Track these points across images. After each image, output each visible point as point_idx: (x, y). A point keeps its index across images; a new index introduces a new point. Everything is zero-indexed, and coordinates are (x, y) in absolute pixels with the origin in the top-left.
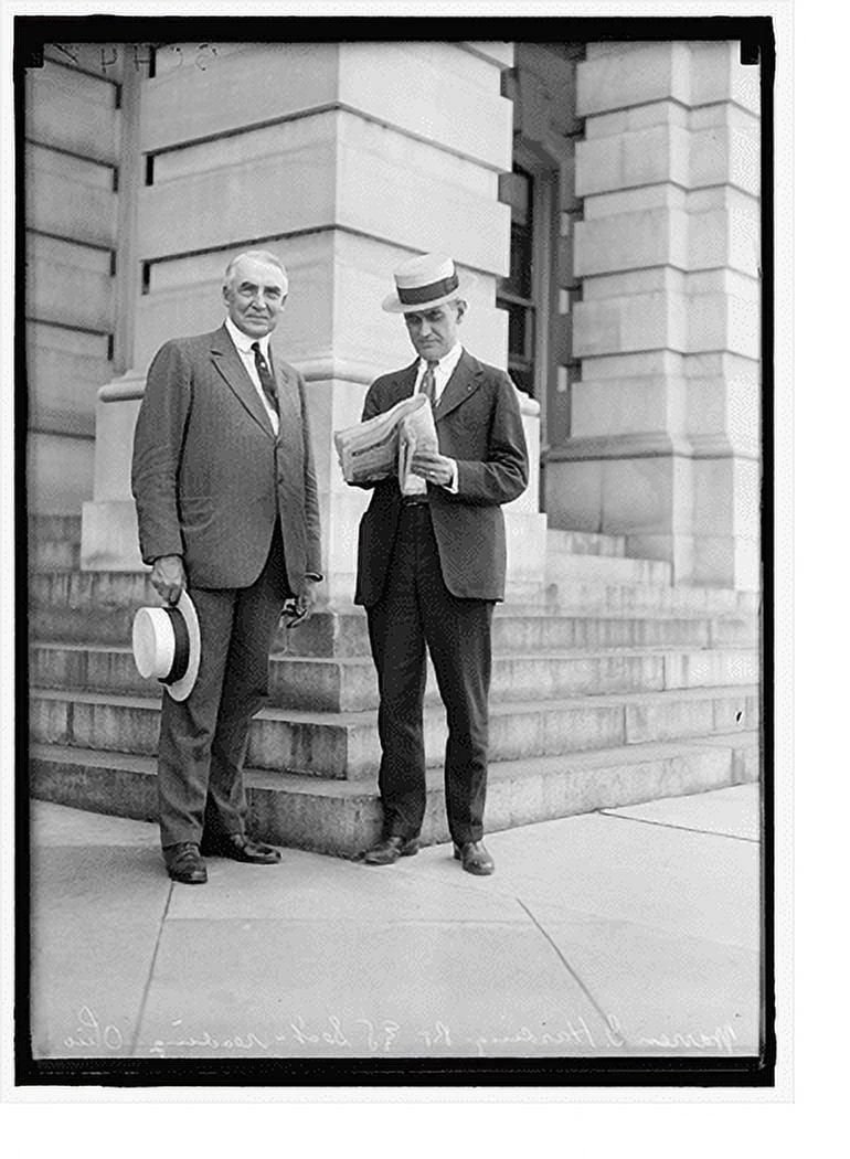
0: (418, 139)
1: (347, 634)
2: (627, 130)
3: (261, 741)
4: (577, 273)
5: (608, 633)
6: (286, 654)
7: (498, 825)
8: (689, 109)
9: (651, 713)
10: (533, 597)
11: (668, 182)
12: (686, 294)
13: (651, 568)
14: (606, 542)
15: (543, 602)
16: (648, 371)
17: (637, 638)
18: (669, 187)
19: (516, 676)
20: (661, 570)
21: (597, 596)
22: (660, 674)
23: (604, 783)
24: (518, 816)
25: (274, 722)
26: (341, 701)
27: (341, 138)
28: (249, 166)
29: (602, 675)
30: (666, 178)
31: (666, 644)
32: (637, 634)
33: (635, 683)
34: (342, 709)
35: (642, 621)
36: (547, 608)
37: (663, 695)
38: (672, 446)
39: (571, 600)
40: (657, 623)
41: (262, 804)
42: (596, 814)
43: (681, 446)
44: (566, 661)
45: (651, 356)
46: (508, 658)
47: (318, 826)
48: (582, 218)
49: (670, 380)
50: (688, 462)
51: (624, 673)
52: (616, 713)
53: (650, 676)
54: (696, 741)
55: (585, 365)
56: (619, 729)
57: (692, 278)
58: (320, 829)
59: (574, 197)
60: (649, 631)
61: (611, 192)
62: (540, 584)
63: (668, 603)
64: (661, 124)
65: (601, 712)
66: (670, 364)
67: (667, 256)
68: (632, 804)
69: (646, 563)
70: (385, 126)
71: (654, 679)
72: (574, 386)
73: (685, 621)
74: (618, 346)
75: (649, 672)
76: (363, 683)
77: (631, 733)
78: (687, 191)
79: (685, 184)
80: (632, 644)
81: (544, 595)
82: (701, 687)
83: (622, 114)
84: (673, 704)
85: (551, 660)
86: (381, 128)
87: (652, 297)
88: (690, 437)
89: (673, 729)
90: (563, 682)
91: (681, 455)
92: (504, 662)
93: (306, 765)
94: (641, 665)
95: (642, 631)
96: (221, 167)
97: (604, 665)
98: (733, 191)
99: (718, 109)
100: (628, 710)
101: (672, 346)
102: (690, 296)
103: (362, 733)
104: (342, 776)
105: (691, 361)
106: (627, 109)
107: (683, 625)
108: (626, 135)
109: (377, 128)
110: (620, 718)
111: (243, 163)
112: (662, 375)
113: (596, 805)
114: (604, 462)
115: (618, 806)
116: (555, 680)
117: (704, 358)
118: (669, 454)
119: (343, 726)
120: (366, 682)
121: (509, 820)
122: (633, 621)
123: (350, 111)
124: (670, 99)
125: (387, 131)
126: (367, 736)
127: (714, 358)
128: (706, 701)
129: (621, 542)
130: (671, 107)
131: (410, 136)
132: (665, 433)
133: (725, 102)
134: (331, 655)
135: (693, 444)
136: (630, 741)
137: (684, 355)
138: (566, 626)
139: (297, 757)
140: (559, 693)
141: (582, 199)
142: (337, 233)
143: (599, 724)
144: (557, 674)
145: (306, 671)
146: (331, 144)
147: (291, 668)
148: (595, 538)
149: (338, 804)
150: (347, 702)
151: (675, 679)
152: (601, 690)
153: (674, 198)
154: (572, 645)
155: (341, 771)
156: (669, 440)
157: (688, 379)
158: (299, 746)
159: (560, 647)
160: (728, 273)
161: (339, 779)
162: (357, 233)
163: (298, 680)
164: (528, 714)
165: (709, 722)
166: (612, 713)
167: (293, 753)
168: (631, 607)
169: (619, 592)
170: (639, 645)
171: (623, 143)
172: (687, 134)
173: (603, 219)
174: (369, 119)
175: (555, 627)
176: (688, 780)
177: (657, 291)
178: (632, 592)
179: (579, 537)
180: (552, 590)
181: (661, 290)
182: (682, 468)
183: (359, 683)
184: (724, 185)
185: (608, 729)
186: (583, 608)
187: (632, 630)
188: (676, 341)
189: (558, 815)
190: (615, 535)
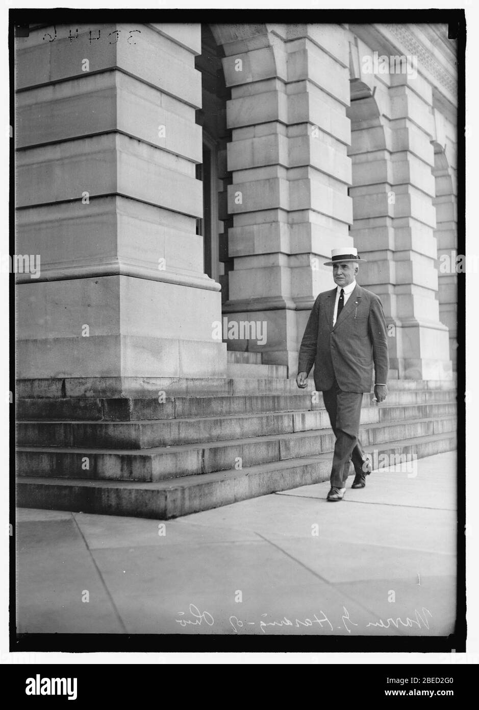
0: (156, 147)
1: (137, 409)
2: (254, 137)
3: (103, 465)
4: (230, 212)
5: (262, 404)
6: (103, 421)
7: (229, 501)
8: (287, 126)
9: (292, 443)
10: (221, 386)
11: (278, 164)
12: (288, 223)
13: (277, 369)
14: (251, 356)
15: (227, 389)
16: (270, 265)
17: (276, 406)
18: (278, 167)
19: (223, 427)
20: (282, 370)
21: (253, 385)
22: (291, 424)
23: (277, 478)
24: (238, 496)
25: (110, 455)
26: (141, 443)
27: (118, 148)
28: (66, 161)
29: (264, 426)
30: (277, 163)
31: (291, 409)
32: (276, 404)
33: (280, 429)
34: (142, 447)
35: (278, 397)
36: (229, 392)
37: (295, 434)
38: (285, 304)
39: (241, 387)
40: (286, 398)
41: (113, 496)
42: (273, 495)
43: (289, 304)
44: (246, 419)
45: (271, 256)
46: (219, 418)
47: (144, 505)
48: (231, 183)
49: (282, 269)
50: (292, 312)
51: (274, 424)
52: (275, 444)
53: (287, 425)
54: (314, 457)
55: (236, 261)
56: (277, 452)
57: (291, 214)
58: (146, 506)
59: (227, 172)
60: (282, 403)
61: (246, 169)
62: (225, 379)
63: (288, 387)
64: (273, 134)
65: (268, 444)
66: (282, 260)
67: (279, 204)
68: (289, 489)
69: (274, 366)
70: (139, 141)
71: (289, 426)
72: (230, 273)
73: (299, 396)
74: (254, 251)
75: (286, 423)
76: (151, 433)
77: (283, 454)
78: (287, 169)
79: (286, 165)
80: (274, 409)
81: (227, 386)
82: (312, 430)
83: (252, 128)
84: (302, 439)
85: (239, 419)
86: (138, 142)
87: (271, 225)
88: (293, 299)
89: (303, 452)
90: (245, 430)
91: (289, 309)
92: (217, 420)
93: (129, 476)
94: (282, 419)
95: (278, 402)
96: (50, 161)
97: (264, 421)
98: (313, 169)
99: (303, 126)
100: (281, 442)
101: (282, 250)
102: (291, 225)
103: (158, 458)
104: (150, 480)
105: (293, 258)
106: (254, 125)
107: (298, 398)
108: (254, 139)
109: (135, 143)
110: (277, 446)
111: (61, 159)
112: (278, 267)
113: (272, 490)
114: (249, 313)
115: (283, 490)
116: (242, 429)
117: (299, 257)
118: (284, 308)
119: (149, 455)
120: (153, 433)
121: (234, 499)
122: (274, 397)
123: (122, 133)
124: (277, 121)
125: (141, 144)
126: (161, 460)
127: (305, 257)
128: (317, 436)
129: (259, 356)
130: (278, 125)
131: (152, 146)
132: (281, 297)
133: (307, 123)
134: (129, 420)
135: (295, 302)
136: (282, 459)
137: (289, 255)
138: (242, 401)
139: (124, 472)
140: (244, 436)
141: (231, 173)
142: (118, 199)
143: (268, 450)
144: (243, 426)
145: (120, 428)
146: (113, 151)
147: (112, 427)
148: (246, 354)
149: (155, 493)
150: (144, 443)
151: (299, 426)
152: (264, 434)
153: (281, 173)
154: (245, 411)
155: (149, 478)
156: (283, 301)
157: (291, 268)
158: (125, 467)
159: (239, 412)
160: (310, 212)
161: (149, 482)
162: (127, 197)
163: (116, 433)
164: (235, 446)
165: (320, 448)
166: (274, 444)
167: (122, 470)
168: (270, 390)
169: (264, 382)
170: (278, 410)
171: (253, 143)
172: (286, 139)
173: (243, 184)
174: (131, 137)
175: (237, 402)
176: (315, 475)
177: (274, 222)
178: (270, 382)
179: (238, 354)
180: (231, 382)
181: (276, 222)
182: (290, 314)
183: (149, 433)
184: (307, 166)
185: (272, 453)
186: (247, 391)
187: (274, 402)
188: (285, 248)
189: (255, 495)
190: (256, 352)
